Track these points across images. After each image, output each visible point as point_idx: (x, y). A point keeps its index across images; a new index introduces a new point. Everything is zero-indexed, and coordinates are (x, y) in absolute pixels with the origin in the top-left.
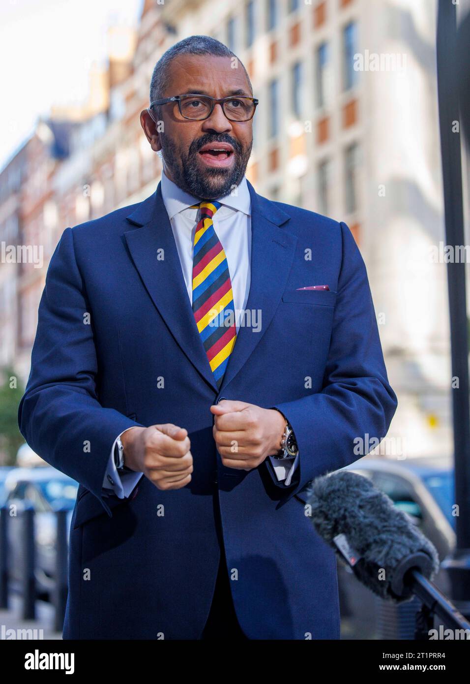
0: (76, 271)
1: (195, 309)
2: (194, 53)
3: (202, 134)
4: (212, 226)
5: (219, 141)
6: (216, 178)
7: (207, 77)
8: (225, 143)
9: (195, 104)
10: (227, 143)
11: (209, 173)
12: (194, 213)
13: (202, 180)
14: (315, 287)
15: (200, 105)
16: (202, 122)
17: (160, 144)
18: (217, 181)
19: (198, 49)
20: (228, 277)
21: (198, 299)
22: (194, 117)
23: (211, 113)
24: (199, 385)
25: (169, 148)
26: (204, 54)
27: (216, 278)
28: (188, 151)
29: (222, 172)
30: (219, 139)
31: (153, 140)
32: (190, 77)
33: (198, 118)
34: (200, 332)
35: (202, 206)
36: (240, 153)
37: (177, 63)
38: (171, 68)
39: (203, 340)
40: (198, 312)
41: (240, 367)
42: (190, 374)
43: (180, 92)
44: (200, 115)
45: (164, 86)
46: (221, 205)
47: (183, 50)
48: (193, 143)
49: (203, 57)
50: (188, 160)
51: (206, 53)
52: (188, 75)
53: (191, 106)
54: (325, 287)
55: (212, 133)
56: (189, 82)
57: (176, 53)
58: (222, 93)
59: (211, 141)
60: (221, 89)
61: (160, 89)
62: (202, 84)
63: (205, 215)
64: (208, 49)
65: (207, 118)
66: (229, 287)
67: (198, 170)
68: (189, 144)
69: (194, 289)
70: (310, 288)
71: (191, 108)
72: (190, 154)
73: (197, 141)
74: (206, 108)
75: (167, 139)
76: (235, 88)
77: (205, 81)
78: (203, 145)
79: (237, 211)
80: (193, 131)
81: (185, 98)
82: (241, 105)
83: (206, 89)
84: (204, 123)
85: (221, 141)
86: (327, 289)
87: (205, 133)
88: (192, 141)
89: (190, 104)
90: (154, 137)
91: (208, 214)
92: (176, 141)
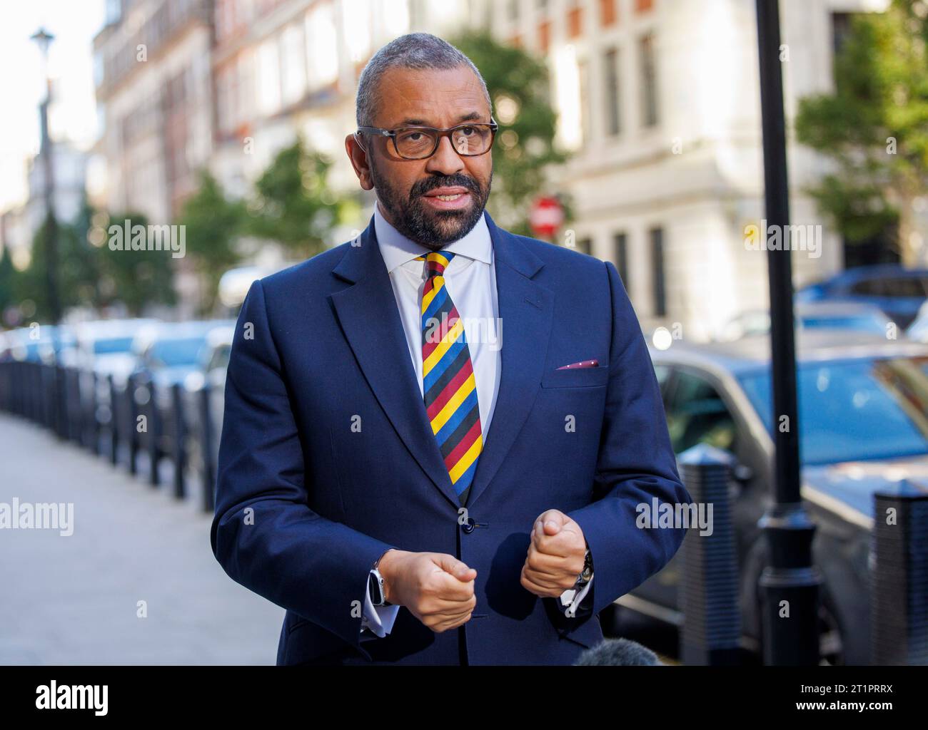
0: (271, 346)
1: (427, 404)
2: (412, 67)
3: (427, 176)
4: (444, 286)
5: (449, 186)
6: (449, 221)
7: (429, 101)
8: (456, 187)
9: (416, 136)
10: (460, 187)
11: (440, 218)
12: (420, 267)
13: (432, 226)
14: (580, 364)
15: (422, 137)
16: (425, 161)
17: (372, 181)
18: (451, 225)
19: (416, 61)
20: (468, 357)
21: (431, 390)
22: (415, 153)
23: (436, 148)
24: (437, 502)
25: (384, 190)
26: (423, 67)
27: (452, 358)
28: (409, 196)
29: (456, 214)
30: (448, 182)
31: (362, 175)
32: (407, 101)
33: (419, 156)
34: (435, 433)
35: (430, 258)
36: (478, 193)
37: (389, 80)
38: (381, 87)
39: (440, 444)
40: (431, 407)
41: (491, 478)
42: (424, 488)
43: (395, 121)
44: (422, 150)
45: (373, 111)
46: (453, 255)
47: (396, 61)
48: (415, 186)
49: (423, 72)
50: (409, 207)
51: (427, 66)
52: (403, 98)
53: (411, 139)
54: (593, 363)
55: (438, 177)
56: (405, 108)
57: (386, 65)
58: (450, 120)
59: (439, 186)
60: (448, 115)
61: (368, 113)
62: (423, 111)
63: (434, 271)
64: (428, 60)
65: (432, 154)
66: (470, 371)
67: (425, 216)
68: (410, 187)
69: (425, 375)
70: (574, 366)
71: (410, 142)
72: (412, 198)
73: (420, 184)
74: (430, 141)
75: (381, 179)
76: (467, 110)
77: (427, 106)
78: (428, 190)
79: (474, 260)
80: (414, 172)
81: (401, 131)
82: (475, 132)
83: (428, 117)
84: (428, 162)
85: (452, 185)
86: (596, 365)
87: (431, 175)
88: (413, 183)
89: (409, 137)
90: (363, 170)
91: (437, 270)
92: (393, 183)
